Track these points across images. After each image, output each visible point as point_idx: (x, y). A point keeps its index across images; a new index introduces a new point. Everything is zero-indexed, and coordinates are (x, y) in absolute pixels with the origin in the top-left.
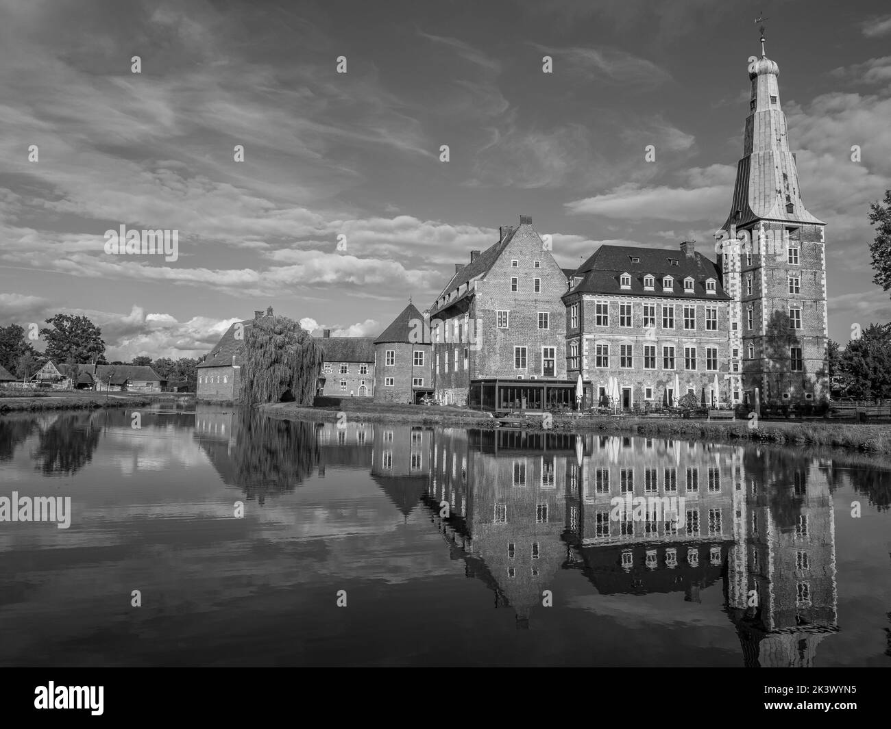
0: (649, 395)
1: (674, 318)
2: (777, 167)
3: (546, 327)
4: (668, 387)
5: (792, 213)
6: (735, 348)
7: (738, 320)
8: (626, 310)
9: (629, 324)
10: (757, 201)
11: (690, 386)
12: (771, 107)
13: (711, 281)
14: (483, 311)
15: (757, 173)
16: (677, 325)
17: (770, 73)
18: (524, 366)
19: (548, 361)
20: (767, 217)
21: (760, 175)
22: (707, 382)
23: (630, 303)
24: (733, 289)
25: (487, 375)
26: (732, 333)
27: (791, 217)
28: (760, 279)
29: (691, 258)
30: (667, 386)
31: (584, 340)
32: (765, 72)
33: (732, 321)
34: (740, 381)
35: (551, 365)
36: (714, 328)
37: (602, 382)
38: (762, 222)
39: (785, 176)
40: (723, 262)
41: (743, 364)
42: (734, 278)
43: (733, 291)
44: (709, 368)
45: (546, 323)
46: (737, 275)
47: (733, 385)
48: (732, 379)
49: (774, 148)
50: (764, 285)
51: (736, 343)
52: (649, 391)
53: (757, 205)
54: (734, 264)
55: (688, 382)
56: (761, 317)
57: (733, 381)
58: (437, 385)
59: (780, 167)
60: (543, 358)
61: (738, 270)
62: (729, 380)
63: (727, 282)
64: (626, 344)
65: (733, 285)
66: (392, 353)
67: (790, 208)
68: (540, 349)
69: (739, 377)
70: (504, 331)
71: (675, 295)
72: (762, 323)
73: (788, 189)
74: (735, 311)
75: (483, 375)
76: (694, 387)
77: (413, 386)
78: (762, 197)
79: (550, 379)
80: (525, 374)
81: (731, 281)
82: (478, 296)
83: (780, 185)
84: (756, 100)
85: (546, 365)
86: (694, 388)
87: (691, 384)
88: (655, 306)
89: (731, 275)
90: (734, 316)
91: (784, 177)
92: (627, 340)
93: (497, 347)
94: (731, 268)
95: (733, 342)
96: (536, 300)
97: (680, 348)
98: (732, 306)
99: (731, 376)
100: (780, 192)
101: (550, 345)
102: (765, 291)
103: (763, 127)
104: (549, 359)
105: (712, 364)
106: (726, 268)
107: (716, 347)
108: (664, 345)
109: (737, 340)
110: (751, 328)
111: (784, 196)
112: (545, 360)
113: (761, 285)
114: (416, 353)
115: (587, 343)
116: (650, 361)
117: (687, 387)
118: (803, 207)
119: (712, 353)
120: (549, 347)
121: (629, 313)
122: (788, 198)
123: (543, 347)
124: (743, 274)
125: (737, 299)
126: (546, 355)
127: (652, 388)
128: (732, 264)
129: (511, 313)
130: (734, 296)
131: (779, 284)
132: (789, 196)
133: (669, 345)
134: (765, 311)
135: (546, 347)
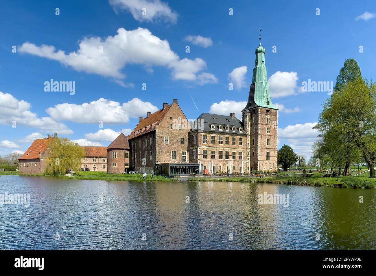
0: (221, 169)
1: (229, 141)
3: (183, 143)
4: (227, 166)
5: (268, 105)
6: (248, 152)
7: (249, 142)
8: (213, 138)
9: (214, 143)
10: (257, 100)
11: (233, 165)
12: (263, 65)
13: (241, 128)
14: (159, 137)
15: (257, 89)
16: (230, 144)
17: (263, 52)
18: (175, 158)
20: (261, 106)
21: (258, 91)
22: (239, 164)
23: (214, 135)
25: (161, 162)
26: (247, 146)
27: (268, 106)
28: (258, 128)
29: (234, 120)
31: (199, 149)
32: (261, 52)
33: (247, 143)
34: (250, 163)
35: (185, 158)
36: (242, 145)
37: (205, 164)
38: (259, 108)
39: (266, 91)
40: (245, 121)
41: (251, 158)
42: (248, 127)
44: (240, 159)
45: (183, 141)
46: (250, 126)
47: (247, 165)
49: (263, 80)
50: (259, 130)
51: (249, 150)
52: (220, 167)
53: (257, 101)
54: (249, 122)
56: (258, 141)
57: (247, 163)
58: (136, 166)
59: (265, 88)
60: (182, 155)
61: (250, 124)
62: (246, 163)
63: (246, 128)
64: (213, 150)
65: (248, 130)
66: (116, 153)
67: (268, 103)
68: (181, 152)
69: (250, 162)
70: (167, 145)
71: (229, 132)
72: (258, 143)
73: (267, 96)
74: (249, 139)
75: (159, 162)
77: (125, 166)
78: (259, 98)
79: (185, 163)
80: (176, 161)
81: (247, 128)
82: (157, 131)
83: (265, 95)
84: (257, 62)
85: (183, 158)
86: (235, 166)
88: (223, 136)
89: (248, 126)
90: (248, 141)
92: (213, 149)
93: (165, 151)
94: (247, 123)
96: (179, 133)
97: (230, 152)
98: (247, 137)
99: (247, 162)
100: (265, 97)
101: (184, 150)
102: (259, 132)
103: (260, 73)
104: (184, 155)
105: (241, 158)
106: (246, 124)
108: (226, 151)
110: (254, 145)
111: (266, 98)
113: (258, 130)
114: (126, 153)
116: (221, 157)
118: (272, 103)
119: (241, 153)
120: (184, 151)
121: (214, 139)
122: (267, 99)
123: (182, 151)
124: (251, 126)
125: (249, 135)
126: (183, 154)
127: (221, 166)
129: (170, 138)
130: (248, 133)
131: (264, 130)
133: (227, 151)
134: (259, 139)
135: (183, 151)
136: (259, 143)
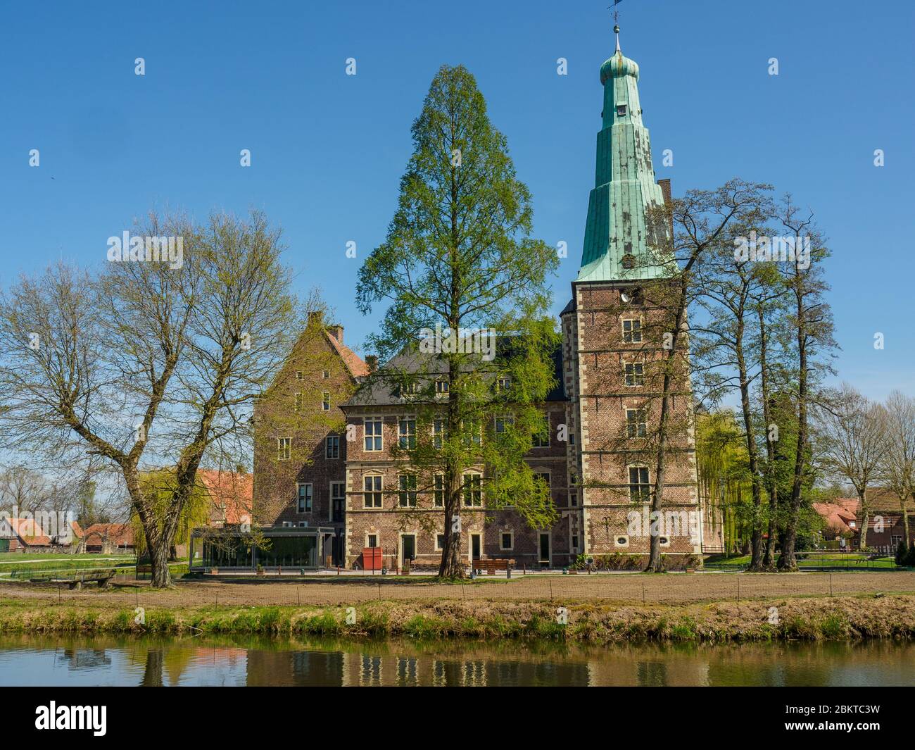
2: (614, 205)
3: (335, 455)
5: (631, 268)
7: (575, 431)
8: (408, 427)
9: (413, 446)
11: (504, 530)
12: (618, 122)
14: (263, 440)
18: (308, 509)
19: (340, 501)
20: (586, 279)
21: (596, 220)
23: (414, 417)
24: (569, 385)
26: (569, 449)
27: (629, 274)
30: (469, 530)
31: (347, 472)
32: (623, 72)
33: (569, 433)
34: (579, 520)
35: (342, 506)
36: (545, 443)
37: (372, 527)
38: (579, 288)
39: (626, 216)
42: (570, 369)
43: (569, 388)
45: (335, 449)
47: (571, 526)
48: (570, 516)
49: (615, 177)
50: (583, 378)
51: (574, 463)
54: (570, 349)
55: (502, 523)
57: (571, 519)
59: (619, 204)
60: (331, 498)
62: (568, 519)
64: (407, 474)
67: (629, 262)
68: (329, 486)
69: (578, 514)
70: (285, 464)
73: (629, 233)
74: (572, 416)
76: (512, 530)
80: (308, 520)
81: (567, 374)
82: (257, 421)
85: (337, 506)
86: (512, 532)
87: (506, 527)
90: (572, 425)
91: (625, 218)
92: (408, 468)
93: (277, 485)
95: (570, 462)
96: (323, 421)
97: (489, 475)
98: (568, 409)
99: (569, 512)
100: (617, 240)
101: (339, 479)
102: (584, 386)
104: (339, 498)
107: (548, 471)
108: (464, 472)
109: (574, 460)
111: (621, 245)
112: (334, 501)
115: (351, 475)
117: (500, 530)
120: (338, 482)
122: (628, 247)
123: (331, 483)
128: (567, 349)
129: (293, 440)
130: (570, 395)
132: (630, 244)
134: (584, 415)
135: (335, 482)
136: (584, 433)
